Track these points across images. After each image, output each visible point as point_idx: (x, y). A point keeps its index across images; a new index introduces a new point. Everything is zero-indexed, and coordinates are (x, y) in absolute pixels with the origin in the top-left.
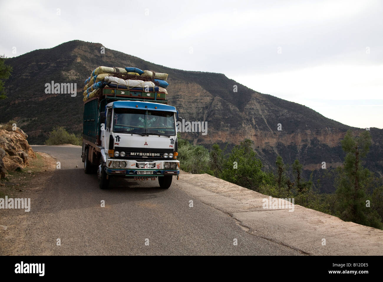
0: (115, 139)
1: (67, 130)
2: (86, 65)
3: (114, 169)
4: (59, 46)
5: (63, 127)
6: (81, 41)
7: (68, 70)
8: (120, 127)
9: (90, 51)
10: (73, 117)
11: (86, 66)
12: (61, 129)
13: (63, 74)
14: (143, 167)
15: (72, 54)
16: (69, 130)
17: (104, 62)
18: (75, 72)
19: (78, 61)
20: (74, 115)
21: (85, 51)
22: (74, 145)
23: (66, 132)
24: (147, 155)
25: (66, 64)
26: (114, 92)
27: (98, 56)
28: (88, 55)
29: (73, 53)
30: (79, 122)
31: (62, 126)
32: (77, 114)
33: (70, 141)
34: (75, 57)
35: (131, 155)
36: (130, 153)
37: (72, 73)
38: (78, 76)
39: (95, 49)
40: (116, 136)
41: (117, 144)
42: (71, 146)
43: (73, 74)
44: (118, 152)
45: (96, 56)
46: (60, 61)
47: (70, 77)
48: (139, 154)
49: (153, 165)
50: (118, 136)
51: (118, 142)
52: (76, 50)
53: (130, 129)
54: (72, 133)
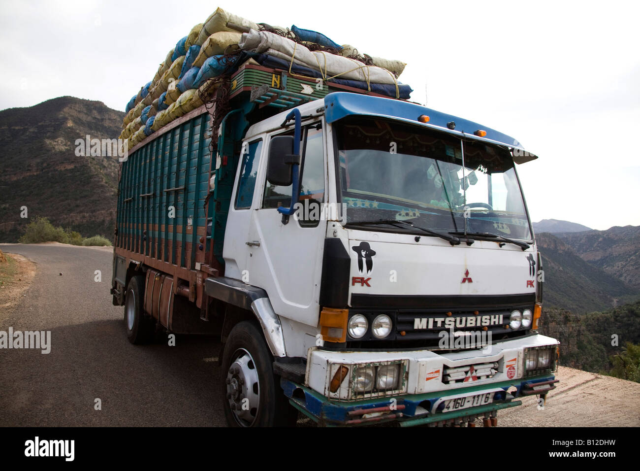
0: (354, 256)
1: (52, 222)
2: (80, 131)
3: (356, 402)
4: (43, 103)
5: (46, 218)
6: (73, 98)
7: (53, 138)
8: (367, 204)
9: (85, 112)
10: (61, 203)
11: (80, 133)
12: (43, 220)
13: (46, 143)
14: (461, 380)
15: (61, 116)
16: (54, 223)
17: (106, 127)
18: (64, 140)
19: (69, 125)
20: (63, 201)
21: (79, 112)
22: (61, 244)
23: (50, 225)
24: (469, 325)
25: (52, 129)
26: (278, 82)
27: (98, 119)
28: (84, 117)
29: (62, 114)
30: (69, 211)
31: (44, 217)
32: (67, 200)
33: (56, 237)
34: (65, 119)
35: (416, 327)
36: (413, 323)
37: (60, 141)
38: (69, 146)
39: (93, 108)
40: (358, 244)
41: (363, 281)
42: (57, 244)
43: (62, 143)
44: (360, 319)
45: (95, 118)
46: (42, 125)
47: (56, 147)
48: (443, 323)
49: (492, 365)
50: (364, 246)
51: (364, 274)
52: (66, 110)
53: (407, 214)
54: (58, 226)
